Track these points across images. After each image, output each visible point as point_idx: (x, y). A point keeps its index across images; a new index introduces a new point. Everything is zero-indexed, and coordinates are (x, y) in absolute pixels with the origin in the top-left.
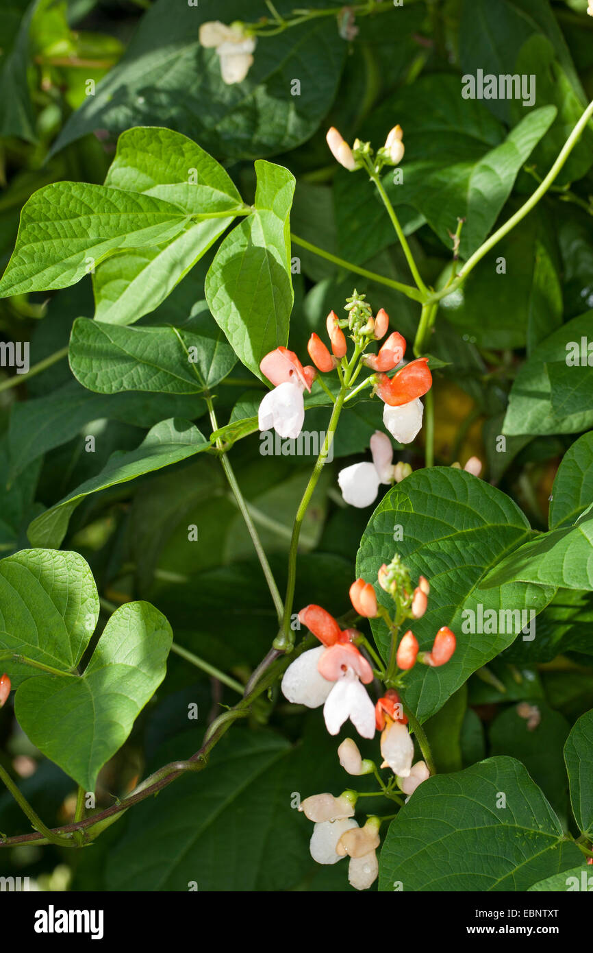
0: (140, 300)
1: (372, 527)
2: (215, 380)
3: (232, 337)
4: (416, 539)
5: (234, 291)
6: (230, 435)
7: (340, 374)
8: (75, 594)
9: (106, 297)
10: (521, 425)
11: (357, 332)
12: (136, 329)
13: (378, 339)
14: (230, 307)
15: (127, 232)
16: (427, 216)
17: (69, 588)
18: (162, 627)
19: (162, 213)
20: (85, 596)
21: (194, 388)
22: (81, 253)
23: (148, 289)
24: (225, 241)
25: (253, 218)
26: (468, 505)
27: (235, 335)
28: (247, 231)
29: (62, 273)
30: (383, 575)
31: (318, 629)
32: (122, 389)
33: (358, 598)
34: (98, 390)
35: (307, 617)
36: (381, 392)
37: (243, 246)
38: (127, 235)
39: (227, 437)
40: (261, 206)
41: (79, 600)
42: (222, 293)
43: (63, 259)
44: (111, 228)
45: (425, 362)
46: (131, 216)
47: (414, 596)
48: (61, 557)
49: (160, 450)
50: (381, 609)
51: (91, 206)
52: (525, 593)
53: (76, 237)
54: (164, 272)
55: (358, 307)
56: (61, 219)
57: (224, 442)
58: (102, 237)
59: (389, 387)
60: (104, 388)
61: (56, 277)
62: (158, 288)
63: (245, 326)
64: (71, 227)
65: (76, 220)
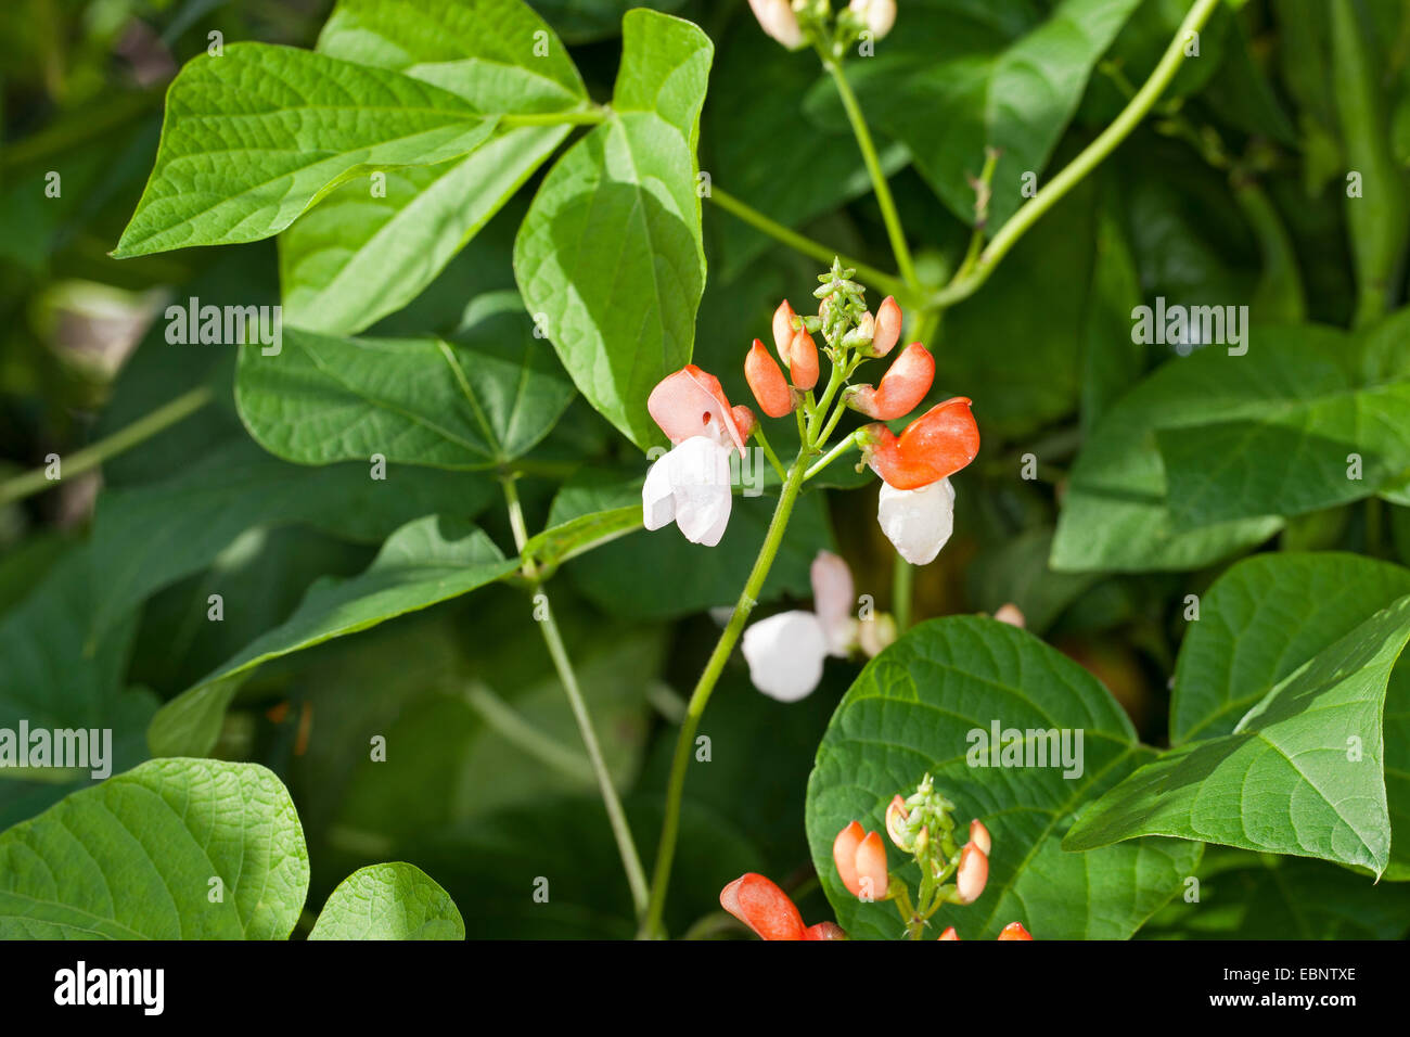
0: (373, 287)
1: (839, 728)
2: (520, 443)
3: (569, 352)
4: (924, 753)
5: (575, 265)
6: (554, 549)
7: (800, 424)
8: (256, 849)
9: (304, 282)
10: (1088, 549)
11: (839, 342)
12: (365, 343)
13: (879, 356)
14: (565, 297)
15: (373, 143)
16: (913, 147)
17: (246, 835)
18: (441, 914)
19: (438, 110)
20: (279, 852)
21: (480, 458)
22: (286, 178)
23: (390, 267)
24: (554, 172)
25: (608, 128)
26: (1020, 692)
27: (575, 351)
28: (597, 154)
29: (251, 213)
30: (897, 817)
31: (763, 922)
32: (340, 457)
33: (853, 863)
34: (294, 458)
35: (741, 898)
36: (876, 462)
37: (590, 181)
38: (373, 148)
39: (547, 552)
40: (628, 104)
41: (266, 861)
42: (550, 269)
43: (249, 188)
44: (341, 134)
45: (965, 404)
46: (378, 113)
47: (963, 858)
48: (231, 774)
49: (412, 576)
50: (894, 884)
51: (301, 90)
52: (1134, 863)
53: (274, 146)
54: (424, 232)
55: (841, 293)
56: (242, 112)
57: (538, 563)
58: (324, 150)
59: (894, 453)
60: (305, 451)
61: (239, 221)
62: (409, 266)
63: (597, 334)
64: (264, 128)
65: (271, 116)
